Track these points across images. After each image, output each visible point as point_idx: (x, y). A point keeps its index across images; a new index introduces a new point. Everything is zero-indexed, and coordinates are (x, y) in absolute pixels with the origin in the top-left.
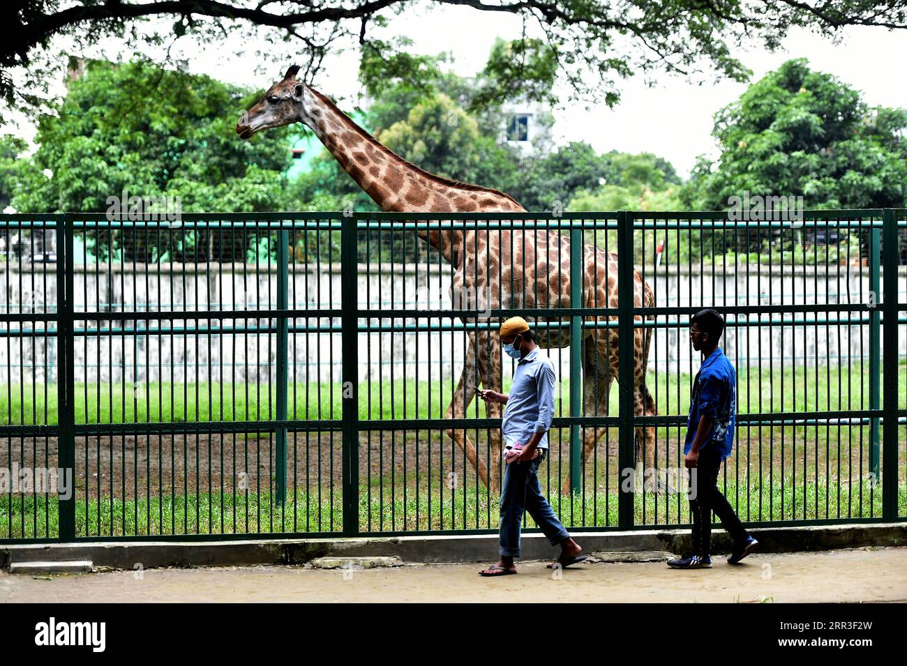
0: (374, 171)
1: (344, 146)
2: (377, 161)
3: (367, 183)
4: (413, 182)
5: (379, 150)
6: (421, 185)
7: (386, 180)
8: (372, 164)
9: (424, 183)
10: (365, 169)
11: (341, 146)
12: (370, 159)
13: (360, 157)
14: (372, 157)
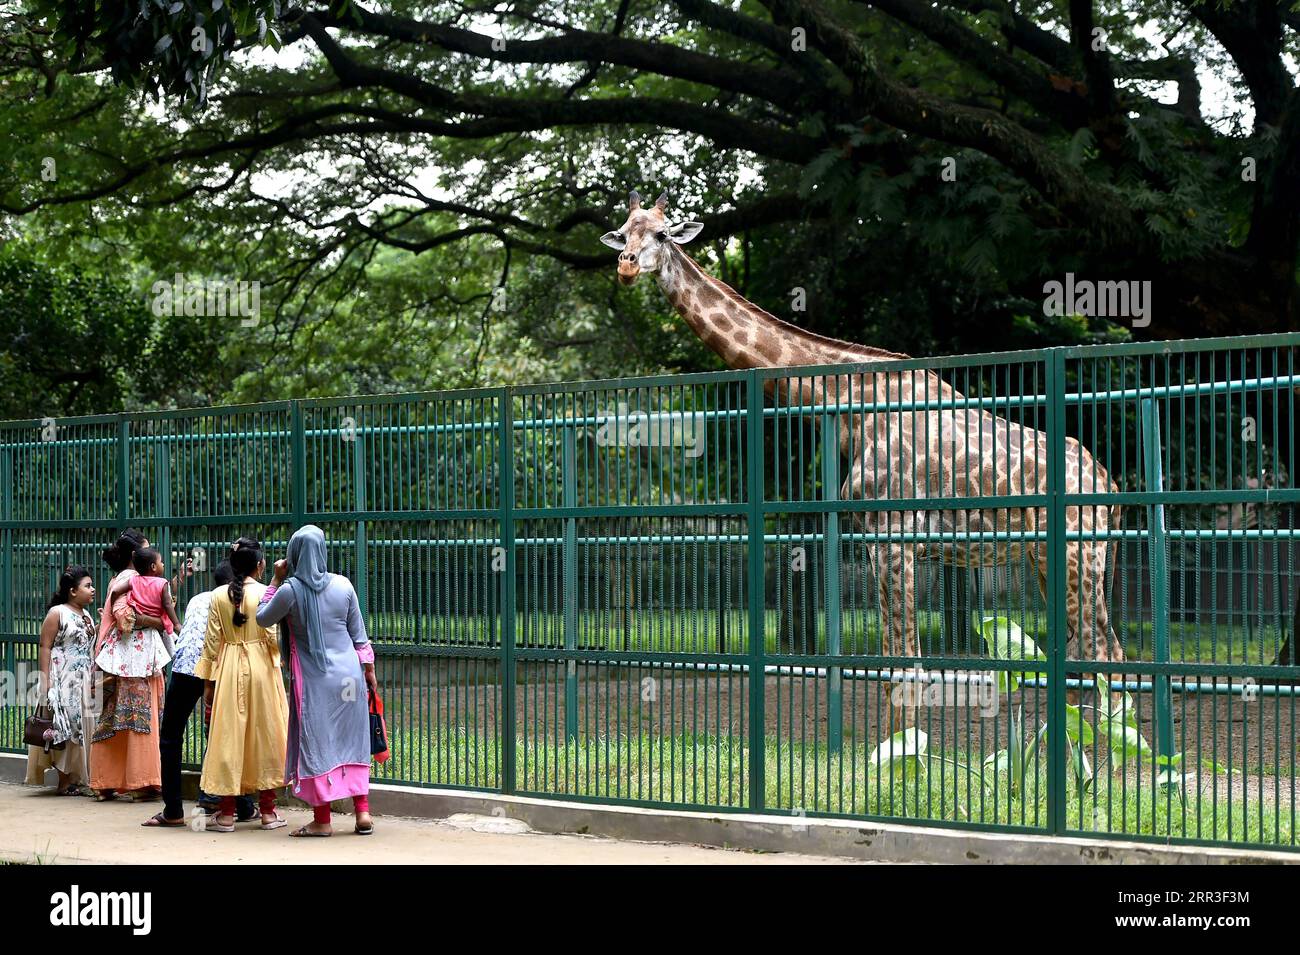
0: (741, 337)
1: (700, 305)
2: (742, 324)
3: (732, 353)
4: (794, 347)
5: (744, 309)
6: (804, 350)
7: (758, 347)
8: (736, 328)
9: (808, 347)
10: (728, 336)
11: (696, 306)
12: (733, 323)
13: (720, 321)
14: (736, 320)
